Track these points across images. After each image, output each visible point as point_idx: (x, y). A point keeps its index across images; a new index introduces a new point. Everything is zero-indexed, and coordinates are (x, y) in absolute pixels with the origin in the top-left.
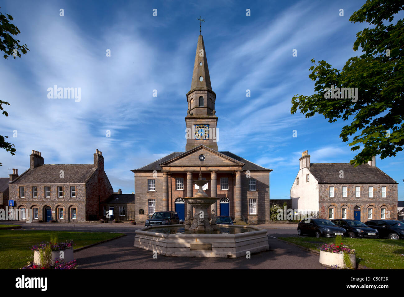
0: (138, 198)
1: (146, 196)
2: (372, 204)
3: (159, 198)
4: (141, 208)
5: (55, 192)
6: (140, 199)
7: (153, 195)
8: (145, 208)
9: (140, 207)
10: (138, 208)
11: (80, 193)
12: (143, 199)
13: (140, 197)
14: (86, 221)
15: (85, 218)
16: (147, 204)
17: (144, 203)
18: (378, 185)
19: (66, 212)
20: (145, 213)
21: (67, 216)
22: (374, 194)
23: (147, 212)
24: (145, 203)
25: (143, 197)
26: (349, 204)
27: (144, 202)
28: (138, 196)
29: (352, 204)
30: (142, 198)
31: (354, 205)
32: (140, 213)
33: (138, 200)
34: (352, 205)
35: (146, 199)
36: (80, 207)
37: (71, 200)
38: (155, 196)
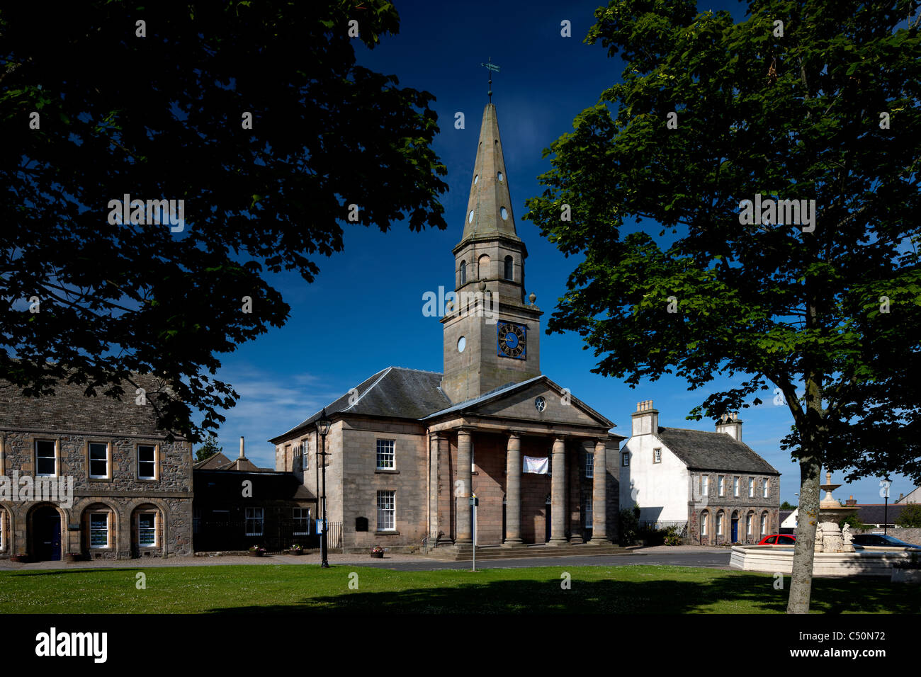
0: (353, 486)
1: (372, 483)
2: (752, 508)
3: (405, 488)
4: (361, 515)
5: (76, 460)
6: (358, 490)
7: (391, 481)
8: (371, 514)
9: (357, 512)
10: (352, 513)
11: (171, 467)
12: (364, 490)
13: (358, 485)
14: (195, 552)
15: (190, 544)
16: (375, 503)
17: (366, 500)
18: (759, 476)
19: (123, 527)
20: (370, 528)
21: (126, 541)
22: (755, 492)
23: (375, 523)
24: (371, 500)
25: (364, 485)
26: (726, 509)
27: (367, 497)
28: (353, 483)
29: (729, 508)
30: (362, 488)
31: (732, 509)
32: (358, 529)
33: (351, 493)
34: (729, 510)
35: (373, 489)
36: (173, 509)
37: (141, 489)
38: (394, 484)
